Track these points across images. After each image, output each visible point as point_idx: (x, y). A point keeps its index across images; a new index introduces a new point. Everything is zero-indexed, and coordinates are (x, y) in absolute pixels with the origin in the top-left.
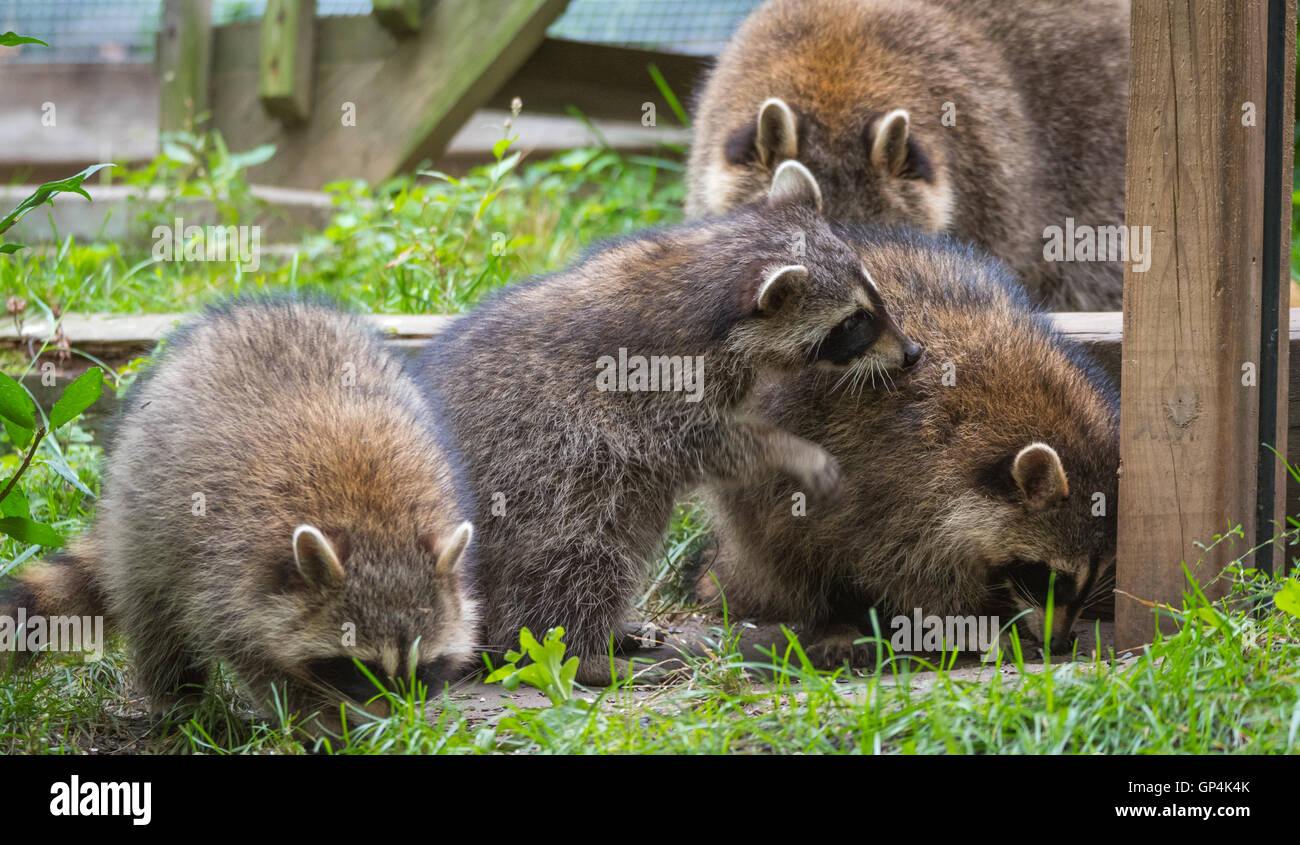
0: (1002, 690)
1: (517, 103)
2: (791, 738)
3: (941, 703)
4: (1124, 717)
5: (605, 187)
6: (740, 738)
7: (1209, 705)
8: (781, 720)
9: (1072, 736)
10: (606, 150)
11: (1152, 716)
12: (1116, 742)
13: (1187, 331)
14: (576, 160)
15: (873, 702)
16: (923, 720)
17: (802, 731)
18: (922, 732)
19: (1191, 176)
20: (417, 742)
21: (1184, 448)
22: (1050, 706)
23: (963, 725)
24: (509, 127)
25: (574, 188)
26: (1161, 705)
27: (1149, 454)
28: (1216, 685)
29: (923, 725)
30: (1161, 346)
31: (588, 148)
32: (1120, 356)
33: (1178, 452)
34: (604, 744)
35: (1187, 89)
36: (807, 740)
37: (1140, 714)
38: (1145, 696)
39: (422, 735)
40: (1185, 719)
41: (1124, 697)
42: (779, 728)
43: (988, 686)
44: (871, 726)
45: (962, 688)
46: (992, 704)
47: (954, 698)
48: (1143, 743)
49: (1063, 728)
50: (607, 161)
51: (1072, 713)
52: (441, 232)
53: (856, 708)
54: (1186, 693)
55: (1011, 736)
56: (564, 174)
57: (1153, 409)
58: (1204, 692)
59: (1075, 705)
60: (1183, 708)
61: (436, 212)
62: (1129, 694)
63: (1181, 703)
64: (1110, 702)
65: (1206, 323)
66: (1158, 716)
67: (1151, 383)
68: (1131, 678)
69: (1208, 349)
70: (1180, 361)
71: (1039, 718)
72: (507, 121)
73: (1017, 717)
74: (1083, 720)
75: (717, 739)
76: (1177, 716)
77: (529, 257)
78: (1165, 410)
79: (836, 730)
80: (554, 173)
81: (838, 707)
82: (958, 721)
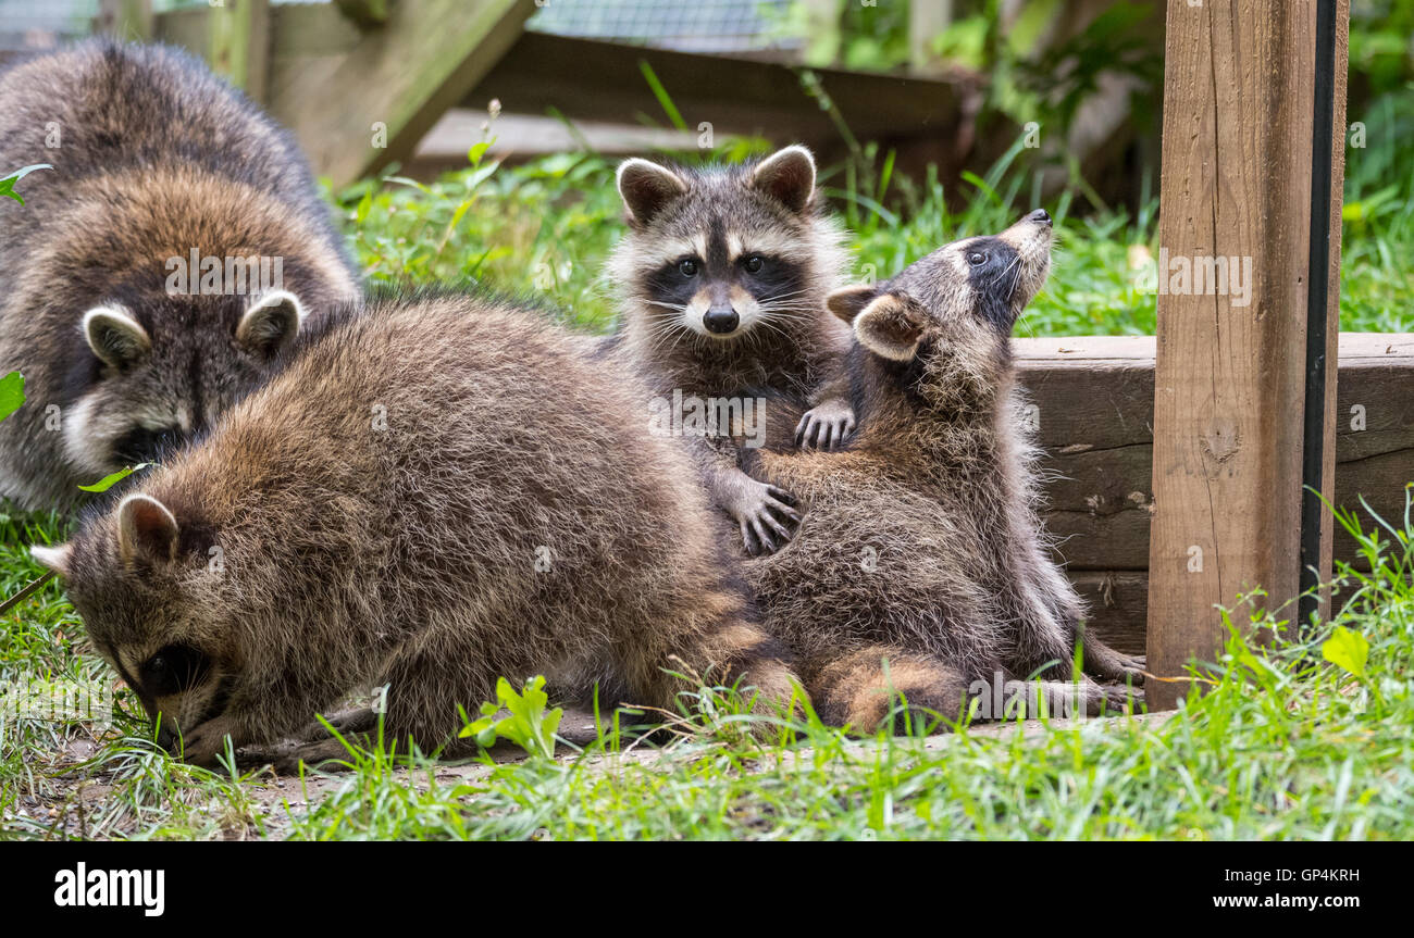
0: (1024, 746)
1: (495, 105)
2: (795, 796)
3: (959, 760)
4: (1158, 778)
5: (589, 195)
6: (739, 797)
7: (1249, 766)
8: (783, 778)
9: (1102, 797)
10: (590, 155)
11: (1187, 776)
12: (1148, 803)
13: (1226, 357)
14: (557, 166)
15: (884, 758)
16: (938, 779)
17: (806, 790)
18: (937, 792)
19: (1233, 189)
20: (385, 802)
21: (1222, 485)
22: (1078, 765)
23: (982, 785)
24: (486, 130)
25: (556, 195)
26: (1197, 764)
27: (1184, 490)
28: (1258, 743)
29: (937, 785)
30: (1198, 373)
31: (571, 152)
32: (1153, 383)
33: (1215, 489)
34: (591, 803)
35: (1228, 93)
36: (811, 799)
37: (1174, 774)
38: (1180, 755)
39: (390, 794)
40: (1224, 780)
41: (1158, 756)
42: (781, 786)
43: (1009, 742)
44: (883, 785)
45: (979, 744)
46: (1013, 762)
47: (972, 755)
48: (1180, 806)
49: (1091, 788)
50: (592, 166)
51: (1102, 774)
52: (410, 243)
53: (866, 765)
54: (1225, 753)
55: (1032, 797)
56: (545, 180)
57: (1189, 442)
58: (1244, 751)
59: (1104, 764)
60: (1222, 768)
61: (405, 220)
62: (1162, 752)
63: (1220, 762)
64: (1142, 762)
65: (1247, 349)
66: (1195, 777)
67: (1187, 413)
68: (1165, 733)
69: (1249, 376)
70: (1218, 390)
71: (1065, 778)
72: (485, 124)
73: (1041, 776)
74: (1112, 781)
75: (714, 799)
76: (1216, 776)
77: (507, 272)
78: (1202, 442)
79: (843, 789)
80: (532, 179)
81: (848, 764)
82: (977, 780)
